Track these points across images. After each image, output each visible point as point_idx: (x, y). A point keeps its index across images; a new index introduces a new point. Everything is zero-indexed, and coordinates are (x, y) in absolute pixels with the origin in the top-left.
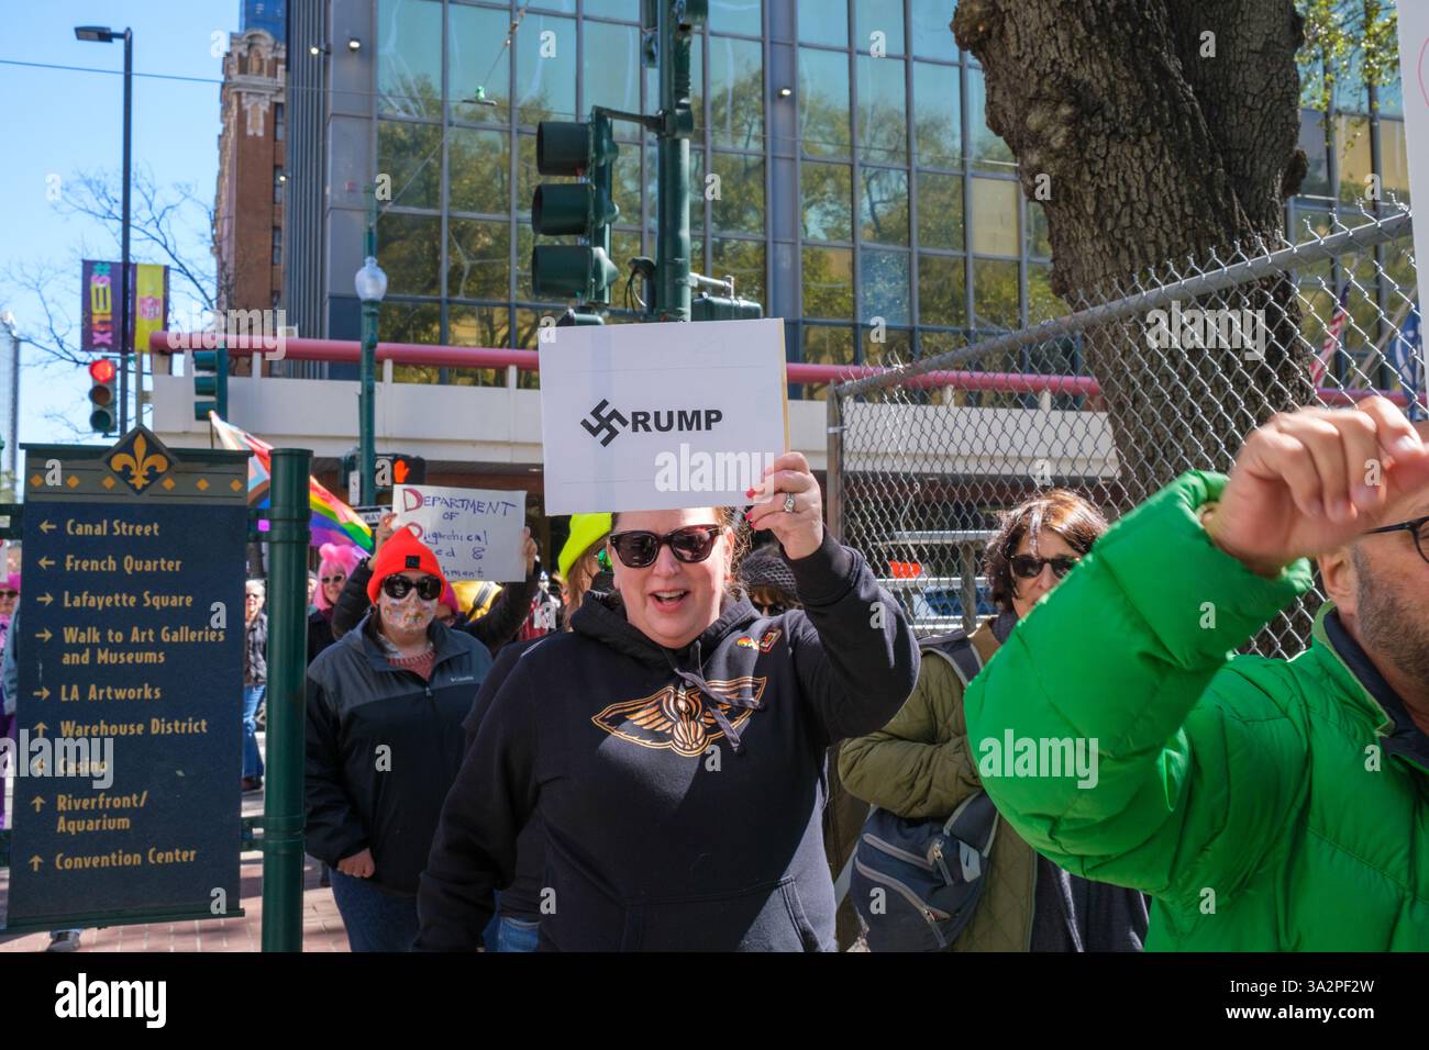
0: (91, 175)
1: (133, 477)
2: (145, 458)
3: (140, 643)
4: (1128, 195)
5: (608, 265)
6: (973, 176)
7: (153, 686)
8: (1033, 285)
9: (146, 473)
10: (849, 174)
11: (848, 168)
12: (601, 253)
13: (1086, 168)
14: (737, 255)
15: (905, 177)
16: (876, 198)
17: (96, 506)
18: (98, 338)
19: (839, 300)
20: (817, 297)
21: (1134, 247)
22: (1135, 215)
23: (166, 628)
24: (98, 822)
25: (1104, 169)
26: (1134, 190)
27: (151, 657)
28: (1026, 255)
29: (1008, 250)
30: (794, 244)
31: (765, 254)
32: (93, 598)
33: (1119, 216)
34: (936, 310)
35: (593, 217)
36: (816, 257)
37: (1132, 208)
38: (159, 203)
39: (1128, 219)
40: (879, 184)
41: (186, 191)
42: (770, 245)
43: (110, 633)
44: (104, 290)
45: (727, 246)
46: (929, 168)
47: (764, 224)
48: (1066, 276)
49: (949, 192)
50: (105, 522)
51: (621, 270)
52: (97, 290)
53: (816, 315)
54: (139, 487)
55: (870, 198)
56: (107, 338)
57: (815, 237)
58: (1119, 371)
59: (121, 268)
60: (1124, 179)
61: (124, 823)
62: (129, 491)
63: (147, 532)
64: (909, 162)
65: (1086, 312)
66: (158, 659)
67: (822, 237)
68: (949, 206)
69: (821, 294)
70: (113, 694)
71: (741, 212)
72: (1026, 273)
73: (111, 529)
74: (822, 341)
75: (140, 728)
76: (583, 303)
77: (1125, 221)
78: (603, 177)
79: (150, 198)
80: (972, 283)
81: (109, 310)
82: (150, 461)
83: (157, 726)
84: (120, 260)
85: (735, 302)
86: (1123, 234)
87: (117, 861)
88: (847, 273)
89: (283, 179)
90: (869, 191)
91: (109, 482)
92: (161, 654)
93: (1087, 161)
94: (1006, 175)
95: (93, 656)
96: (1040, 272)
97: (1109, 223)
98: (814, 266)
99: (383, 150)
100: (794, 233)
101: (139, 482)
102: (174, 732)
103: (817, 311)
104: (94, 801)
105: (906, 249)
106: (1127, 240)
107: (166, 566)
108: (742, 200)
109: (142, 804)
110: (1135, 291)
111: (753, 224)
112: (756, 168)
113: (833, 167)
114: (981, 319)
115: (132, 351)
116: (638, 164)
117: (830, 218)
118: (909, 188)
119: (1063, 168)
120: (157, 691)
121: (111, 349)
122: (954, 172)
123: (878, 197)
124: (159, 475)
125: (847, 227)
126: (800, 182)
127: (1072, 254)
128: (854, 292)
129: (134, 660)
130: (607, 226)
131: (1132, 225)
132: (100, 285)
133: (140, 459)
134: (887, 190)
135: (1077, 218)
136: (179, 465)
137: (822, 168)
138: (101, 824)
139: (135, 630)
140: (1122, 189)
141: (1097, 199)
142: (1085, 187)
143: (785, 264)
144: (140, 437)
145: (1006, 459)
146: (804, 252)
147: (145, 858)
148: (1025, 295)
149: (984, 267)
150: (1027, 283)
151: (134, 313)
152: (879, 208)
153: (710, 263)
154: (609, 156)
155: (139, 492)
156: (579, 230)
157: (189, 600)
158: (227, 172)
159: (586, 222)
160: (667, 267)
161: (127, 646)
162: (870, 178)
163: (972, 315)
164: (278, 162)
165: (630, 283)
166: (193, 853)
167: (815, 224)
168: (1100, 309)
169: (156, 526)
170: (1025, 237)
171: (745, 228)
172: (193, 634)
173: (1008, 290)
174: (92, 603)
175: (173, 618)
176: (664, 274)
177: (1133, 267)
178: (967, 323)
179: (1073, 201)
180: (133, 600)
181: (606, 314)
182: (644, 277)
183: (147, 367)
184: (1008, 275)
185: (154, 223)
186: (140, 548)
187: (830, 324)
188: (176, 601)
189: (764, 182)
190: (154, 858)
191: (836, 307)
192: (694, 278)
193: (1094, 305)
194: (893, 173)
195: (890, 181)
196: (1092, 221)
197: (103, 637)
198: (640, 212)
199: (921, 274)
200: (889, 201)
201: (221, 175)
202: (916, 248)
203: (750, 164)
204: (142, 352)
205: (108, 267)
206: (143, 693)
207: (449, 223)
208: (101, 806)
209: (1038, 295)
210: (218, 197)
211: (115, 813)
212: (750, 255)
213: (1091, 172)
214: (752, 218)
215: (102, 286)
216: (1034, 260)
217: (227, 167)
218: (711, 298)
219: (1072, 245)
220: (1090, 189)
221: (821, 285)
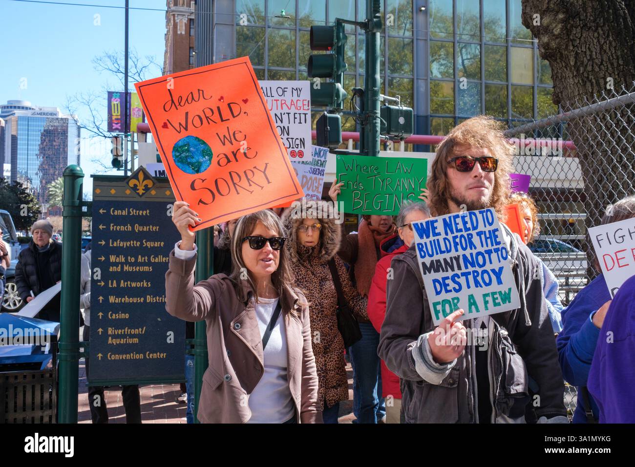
0: (110, 53)
1: (138, 190)
2: (143, 181)
3: (142, 262)
4: (591, 56)
5: (342, 91)
6: (511, 46)
7: (147, 281)
8: (539, 97)
9: (144, 188)
10: (453, 46)
11: (452, 44)
12: (339, 86)
13: (571, 43)
14: (399, 85)
15: (479, 47)
16: (465, 57)
17: (123, 202)
18: (115, 126)
19: (447, 105)
20: (437, 104)
21: (594, 81)
22: (595, 65)
23: (153, 256)
24: (125, 340)
25: (579, 43)
26: (594, 53)
27: (147, 269)
28: (537, 84)
29: (527, 81)
30: (426, 80)
31: (413, 85)
32: (122, 242)
33: (586, 66)
34: (493, 109)
35: (336, 70)
36: (436, 85)
37: (593, 61)
38: (140, 66)
39: (591, 67)
40: (466, 50)
41: (151, 60)
42: (415, 81)
43: (129, 258)
44: (117, 104)
45: (395, 81)
46: (490, 43)
47: (412, 71)
48: (560, 95)
49: (500, 54)
50: (127, 209)
51: (348, 93)
52: (114, 105)
53: (436, 113)
54: (141, 194)
55: (462, 57)
56: (118, 126)
57: (436, 76)
58: (586, 140)
59: (124, 95)
60: (589, 48)
61: (136, 340)
62: (136, 195)
63: (144, 214)
64: (481, 40)
65: (570, 112)
66: (150, 269)
67: (439, 76)
68: (500, 60)
69: (438, 103)
70: (131, 285)
71: (402, 65)
72: (536, 91)
73: (129, 212)
74: (439, 125)
75: (142, 299)
76: (331, 109)
77: (589, 68)
78: (340, 51)
79: (136, 63)
80: (511, 97)
81: (119, 114)
82: (145, 182)
83: (149, 299)
84: (124, 91)
85: (401, 108)
86: (588, 74)
87: (133, 357)
88: (451, 92)
89: (194, 53)
90: (461, 54)
91: (128, 192)
92: (151, 267)
93: (571, 40)
94: (527, 46)
95: (122, 268)
96: (543, 91)
97: (582, 69)
98: (436, 89)
99: (238, 40)
100: (427, 75)
101: (141, 192)
102: (156, 301)
103: (436, 110)
104: (123, 330)
105: (479, 81)
106: (590, 77)
107: (152, 229)
108: (402, 59)
109: (143, 333)
110: (594, 102)
111: (406, 70)
112: (408, 44)
113: (444, 43)
114: (514, 114)
115: (129, 132)
116: (354, 43)
117: (443, 67)
118: (481, 53)
119: (559, 43)
120: (149, 283)
121: (120, 131)
122: (503, 45)
123: (466, 57)
124: (150, 188)
125: (452, 71)
126: (429, 51)
127: (563, 84)
128: (454, 101)
129: (139, 270)
130: (342, 73)
131: (593, 70)
132: (116, 102)
133: (141, 181)
134: (470, 53)
135: (566, 67)
136: (158, 184)
137: (439, 43)
138: (126, 341)
139: (140, 257)
140: (588, 53)
141: (575, 58)
142: (570, 52)
143: (422, 89)
144: (141, 171)
145: (537, 180)
146: (431, 83)
147: (145, 356)
148: (536, 101)
149: (516, 89)
150: (537, 96)
151: (130, 114)
152: (466, 62)
153: (387, 89)
154: (343, 41)
155: (141, 196)
156: (329, 75)
157: (162, 244)
158: (169, 51)
159: (332, 72)
160: (369, 92)
161: (136, 264)
162: (462, 48)
163: (510, 112)
164: (191, 46)
165: (352, 99)
166: (165, 354)
167: (436, 70)
168: (577, 111)
169: (148, 211)
170: (536, 74)
171: (403, 72)
172: (164, 259)
173: (527, 100)
174: (121, 245)
175: (156, 252)
176: (368, 95)
177: (593, 90)
178: (508, 115)
179: (564, 59)
180: (138, 243)
181: (342, 114)
182: (359, 96)
183: (136, 139)
184: (528, 93)
185: (137, 74)
186: (143, 221)
187: (443, 117)
188: (157, 244)
189: (412, 51)
190: (149, 356)
191: (446, 109)
192: (381, 97)
193: (574, 109)
194: (473, 45)
195: (471, 49)
196: (573, 69)
197: (126, 259)
198: (355, 66)
199: (486, 92)
200: (471, 58)
201: (166, 52)
202: (484, 81)
203: (406, 43)
204: (134, 132)
205: (118, 94)
206: (143, 284)
207: (268, 72)
208: (126, 333)
209: (542, 102)
210: (165, 62)
211: (132, 336)
212: (406, 85)
213: (573, 45)
214: (406, 68)
215: (116, 103)
216: (540, 85)
217: (169, 48)
218: (389, 106)
219: (563, 80)
220: (572, 53)
221: (439, 99)
